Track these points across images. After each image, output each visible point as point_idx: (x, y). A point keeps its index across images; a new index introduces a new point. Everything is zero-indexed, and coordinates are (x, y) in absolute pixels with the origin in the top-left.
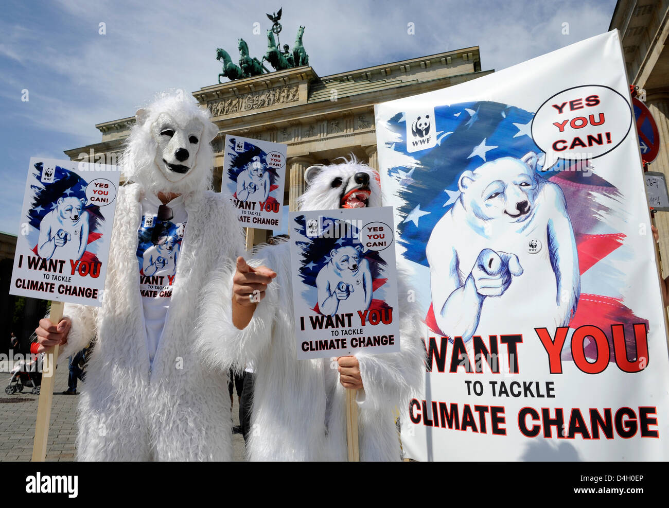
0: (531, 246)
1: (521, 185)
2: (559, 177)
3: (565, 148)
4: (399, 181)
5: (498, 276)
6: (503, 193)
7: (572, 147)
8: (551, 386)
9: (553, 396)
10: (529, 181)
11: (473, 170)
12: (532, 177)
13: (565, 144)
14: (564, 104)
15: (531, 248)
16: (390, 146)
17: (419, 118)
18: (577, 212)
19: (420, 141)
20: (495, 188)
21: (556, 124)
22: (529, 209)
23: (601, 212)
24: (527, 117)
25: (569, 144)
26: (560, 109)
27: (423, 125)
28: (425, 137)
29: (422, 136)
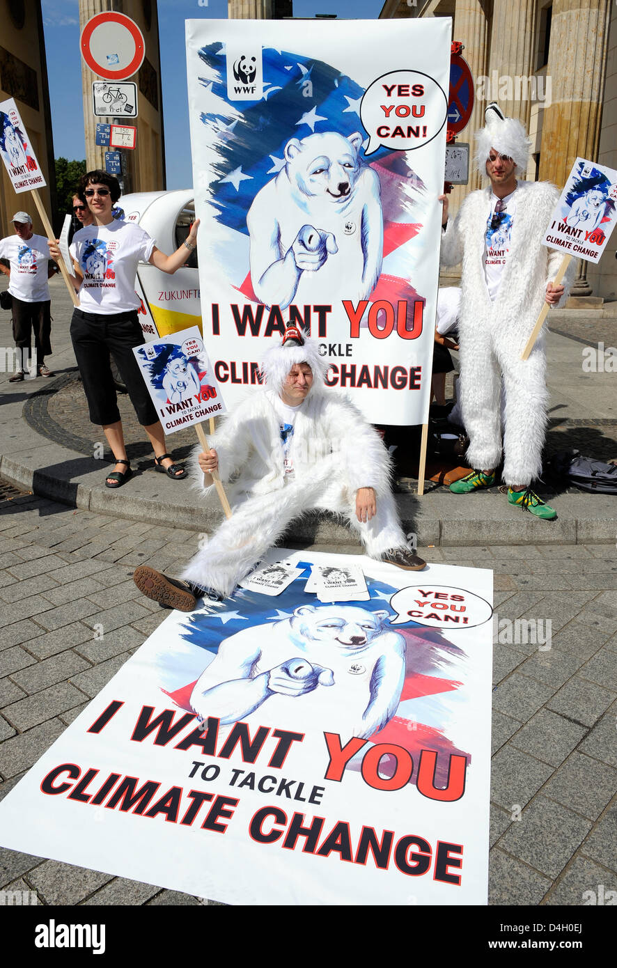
0: (347, 227)
1: (344, 165)
2: (378, 164)
3: (387, 135)
4: (216, 132)
5: (316, 252)
6: (327, 170)
7: (393, 136)
8: (350, 348)
9: (351, 355)
10: (352, 164)
11: (300, 138)
12: (355, 159)
13: (388, 132)
14: (393, 87)
15: (347, 229)
16: (205, 84)
17: (243, 58)
18: (388, 200)
19: (244, 88)
20: (320, 163)
21: (383, 107)
22: (349, 192)
23: (407, 203)
24: (358, 93)
25: (391, 132)
26: (389, 91)
27: (247, 69)
28: (250, 85)
29: (245, 82)
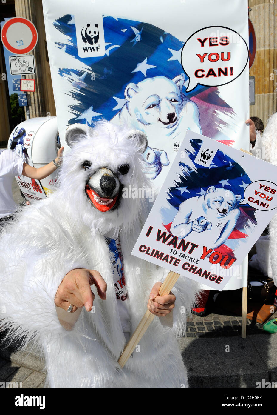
0: (176, 146)
1: (171, 100)
2: (196, 97)
3: (203, 76)
4: (71, 82)
5: (153, 165)
6: (158, 105)
7: (207, 76)
10: (177, 99)
11: (136, 83)
12: (179, 95)
13: (203, 73)
14: (205, 39)
15: (175, 147)
16: (60, 47)
17: (88, 25)
18: (206, 124)
19: (90, 48)
20: (153, 100)
21: (198, 55)
22: (176, 120)
23: (221, 125)
24: (179, 45)
25: (206, 73)
26: (202, 43)
27: (92, 33)
28: (95, 45)
29: (91, 43)
